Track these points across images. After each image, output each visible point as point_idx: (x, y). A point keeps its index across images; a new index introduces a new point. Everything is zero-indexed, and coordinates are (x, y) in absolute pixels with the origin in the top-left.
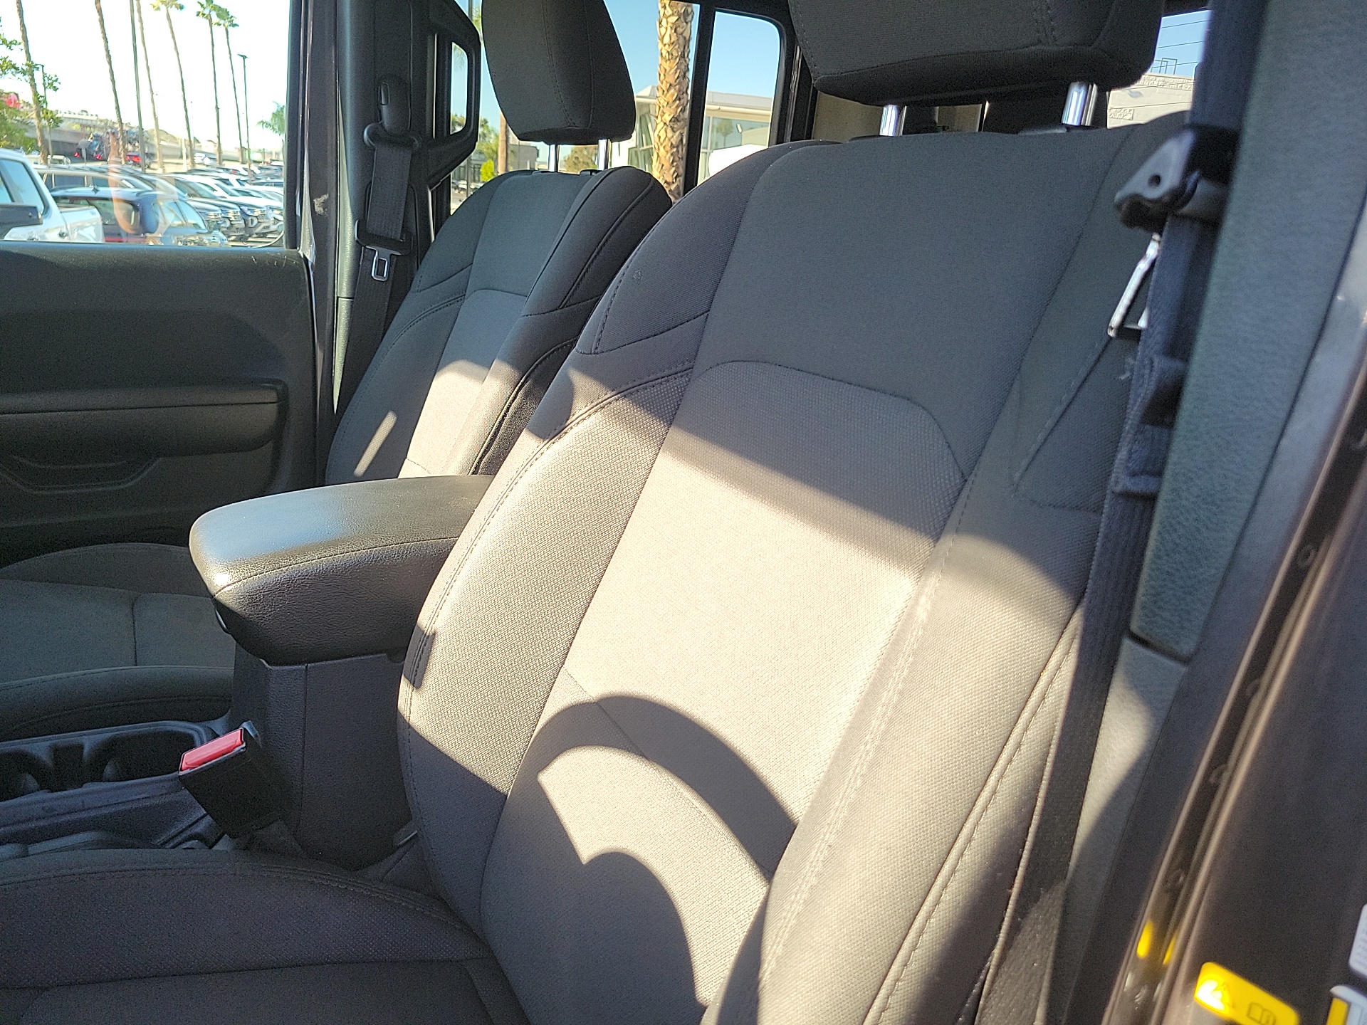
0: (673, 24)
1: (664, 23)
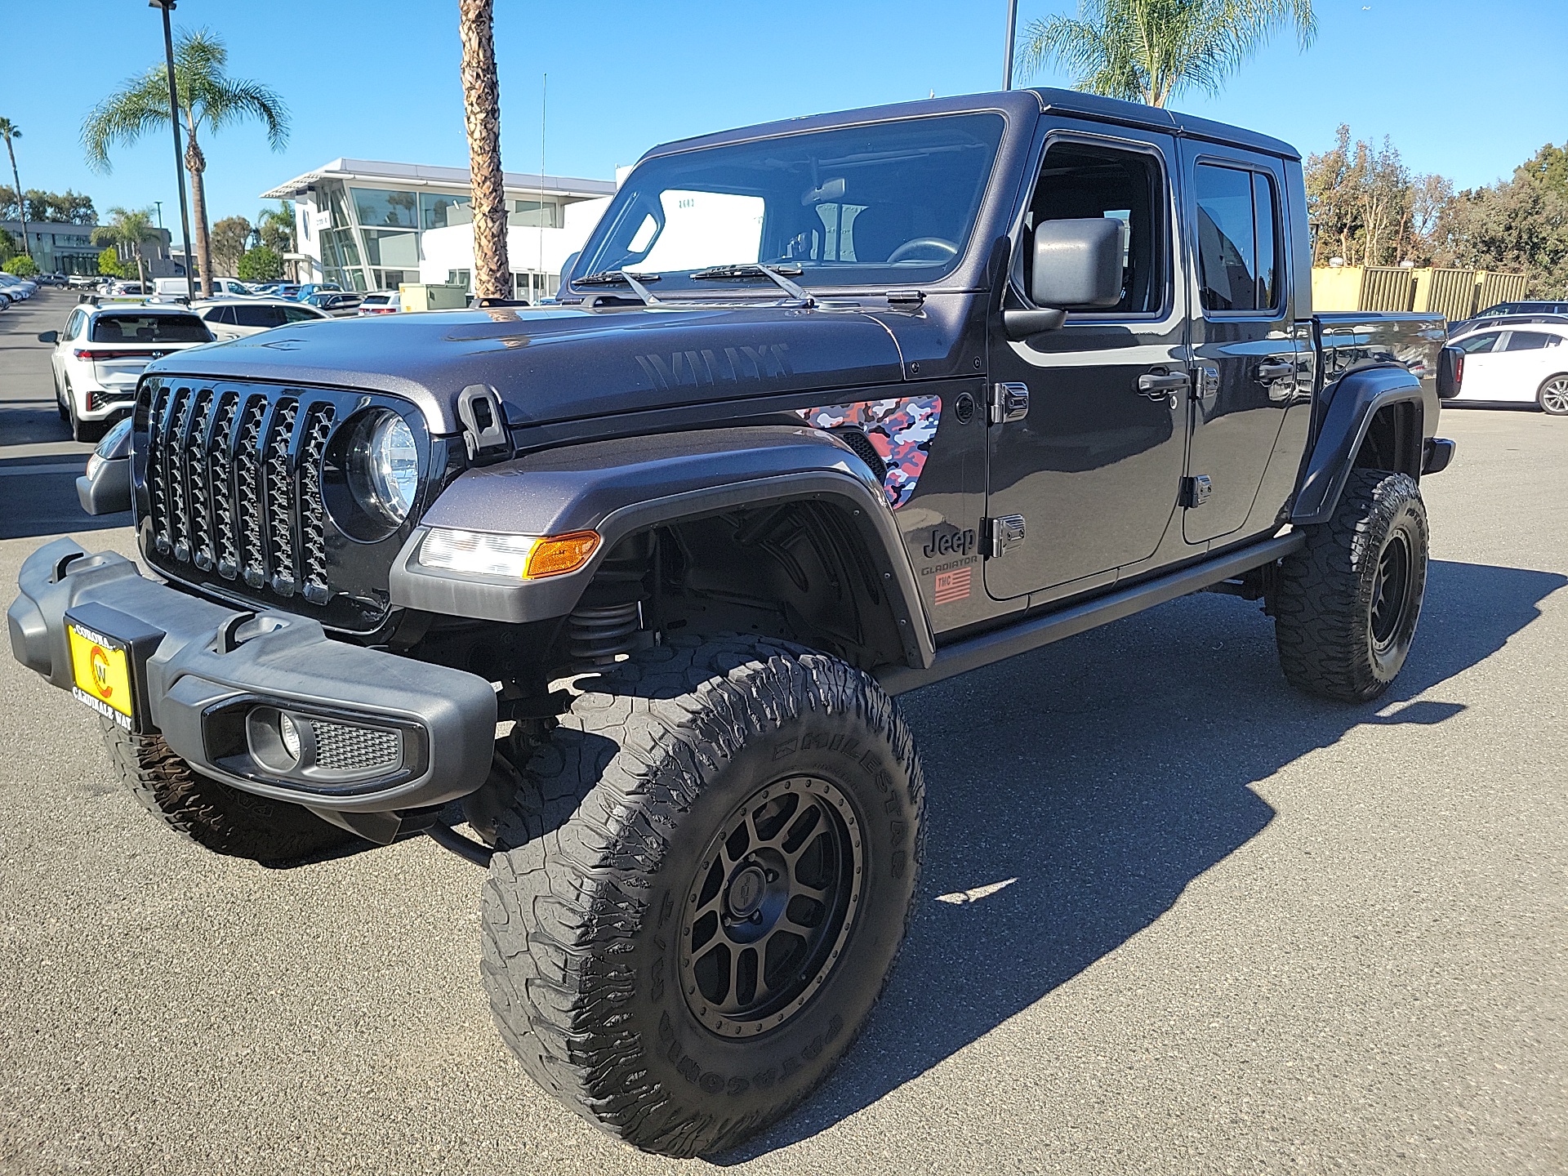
0: (482, 120)
1: (473, 119)
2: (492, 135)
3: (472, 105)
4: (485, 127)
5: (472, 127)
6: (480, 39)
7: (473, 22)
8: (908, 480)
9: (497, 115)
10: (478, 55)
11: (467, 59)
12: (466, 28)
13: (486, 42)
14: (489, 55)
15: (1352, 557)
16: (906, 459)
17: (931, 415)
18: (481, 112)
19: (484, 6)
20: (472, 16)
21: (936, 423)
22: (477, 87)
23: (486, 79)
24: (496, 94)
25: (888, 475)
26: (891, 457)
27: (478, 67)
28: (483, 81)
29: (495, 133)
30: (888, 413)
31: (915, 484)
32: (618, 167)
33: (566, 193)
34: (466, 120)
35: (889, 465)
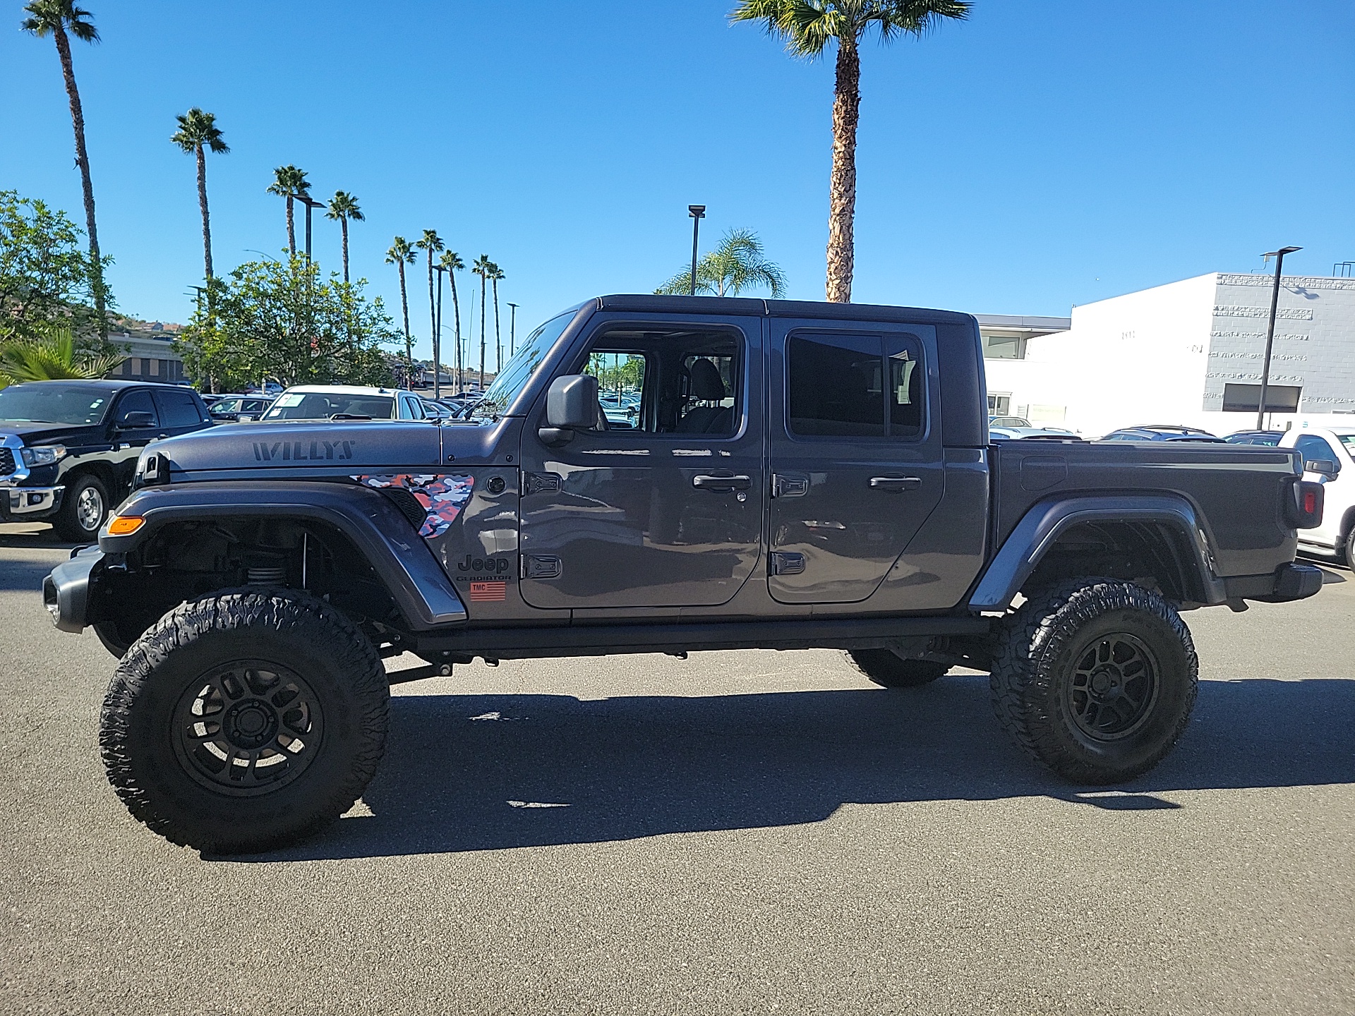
0: (837, 285)
1: (830, 285)
2: (843, 296)
3: (831, 274)
4: (839, 289)
5: (830, 289)
6: (841, 227)
7: (838, 215)
8: (443, 523)
9: (849, 280)
10: (839, 238)
11: (831, 242)
12: (833, 219)
13: (847, 229)
14: (847, 237)
15: (1031, 646)
16: (442, 510)
17: (465, 486)
18: (837, 279)
19: (847, 203)
20: (837, 211)
21: (469, 491)
22: (835, 261)
23: (842, 255)
24: (850, 264)
25: (428, 518)
26: (431, 508)
27: (837, 247)
28: (840, 257)
29: (845, 294)
30: (427, 483)
31: (448, 525)
32: (1075, 306)
33: (1029, 329)
34: (826, 285)
35: (429, 512)
